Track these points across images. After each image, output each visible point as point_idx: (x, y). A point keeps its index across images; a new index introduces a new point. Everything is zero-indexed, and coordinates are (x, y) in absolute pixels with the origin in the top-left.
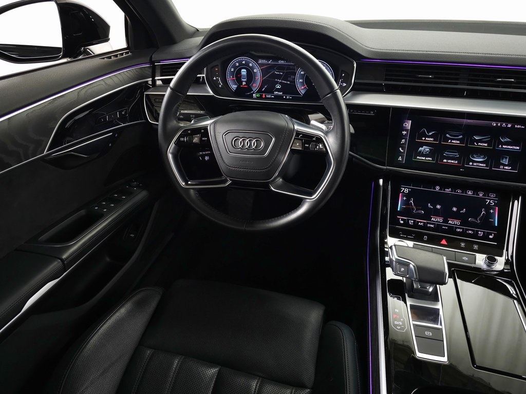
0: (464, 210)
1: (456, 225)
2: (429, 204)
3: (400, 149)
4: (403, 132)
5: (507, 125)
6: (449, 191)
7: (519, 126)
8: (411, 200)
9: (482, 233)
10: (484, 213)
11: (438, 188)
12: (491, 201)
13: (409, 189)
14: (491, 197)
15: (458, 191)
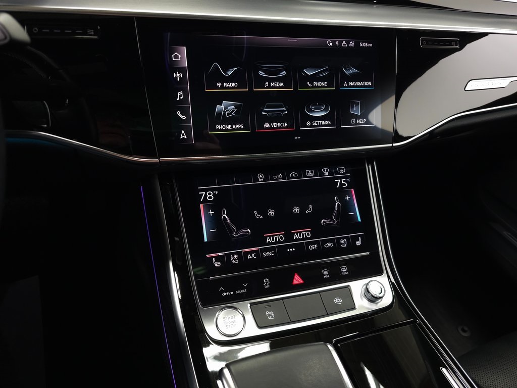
0: (311, 207)
1: (307, 238)
2: (256, 213)
3: (179, 114)
4: (175, 75)
5: (348, 43)
6: (280, 179)
7: (365, 45)
8: (224, 214)
9: (345, 240)
10: (338, 204)
11: (261, 176)
12: (342, 180)
13: (214, 192)
14: (340, 174)
15: (292, 175)
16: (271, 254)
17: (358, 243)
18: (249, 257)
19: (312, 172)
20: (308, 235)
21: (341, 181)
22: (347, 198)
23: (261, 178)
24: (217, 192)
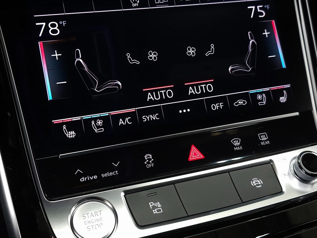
1: (208, 94)
2: (129, 56)
8: (78, 57)
9: (264, 95)
10: (253, 42)
12: (258, 7)
13: (61, 23)
16: (154, 117)
17: (283, 99)
18: (121, 122)
20: (210, 89)
21: (256, 9)
22: (266, 33)
23: (135, 2)
24: (65, 23)
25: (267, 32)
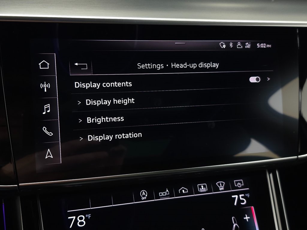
3: (45, 129)
4: (41, 86)
5: (244, 44)
6: (167, 196)
7: (263, 46)
10: (236, 226)
11: (144, 193)
12: (240, 196)
13: (87, 216)
14: (237, 188)
15: (181, 191)
19: (204, 186)
23: (144, 196)
24: (90, 215)
25: (248, 217)
